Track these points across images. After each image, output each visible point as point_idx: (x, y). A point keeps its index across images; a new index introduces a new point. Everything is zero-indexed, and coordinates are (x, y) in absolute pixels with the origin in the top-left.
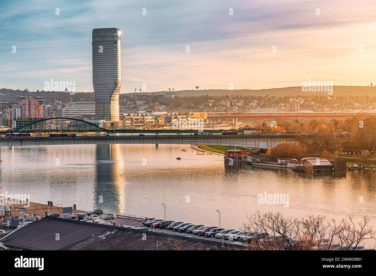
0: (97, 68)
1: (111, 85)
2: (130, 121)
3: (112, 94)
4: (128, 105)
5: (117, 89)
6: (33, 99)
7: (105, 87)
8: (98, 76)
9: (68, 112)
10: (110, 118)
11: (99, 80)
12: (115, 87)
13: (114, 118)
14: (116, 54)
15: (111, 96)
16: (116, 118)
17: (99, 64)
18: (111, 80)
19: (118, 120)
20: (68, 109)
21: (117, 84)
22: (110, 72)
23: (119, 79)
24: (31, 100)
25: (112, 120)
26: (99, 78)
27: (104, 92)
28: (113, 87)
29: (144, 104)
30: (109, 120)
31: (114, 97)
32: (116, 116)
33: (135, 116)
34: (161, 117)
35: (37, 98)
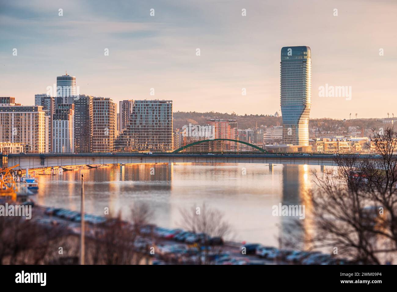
0: (286, 89)
1: (300, 107)
2: (322, 147)
3: (300, 117)
4: (338, 130)
5: (306, 112)
6: (224, 122)
7: (293, 109)
8: (286, 97)
9: (270, 136)
10: (298, 143)
11: (287, 102)
12: (304, 109)
13: (303, 143)
14: (306, 74)
15: (299, 119)
16: (305, 143)
17: (287, 84)
18: (300, 102)
19: (307, 145)
20: (269, 133)
21: (305, 106)
22: (299, 93)
23: (309, 101)
24: (222, 122)
25: (300, 145)
26: (287, 100)
27: (292, 114)
28: (301, 109)
29: (357, 130)
30: (297, 145)
31: (303, 120)
32: (305, 141)
33: (328, 141)
34: (358, 142)
35: (230, 121)
